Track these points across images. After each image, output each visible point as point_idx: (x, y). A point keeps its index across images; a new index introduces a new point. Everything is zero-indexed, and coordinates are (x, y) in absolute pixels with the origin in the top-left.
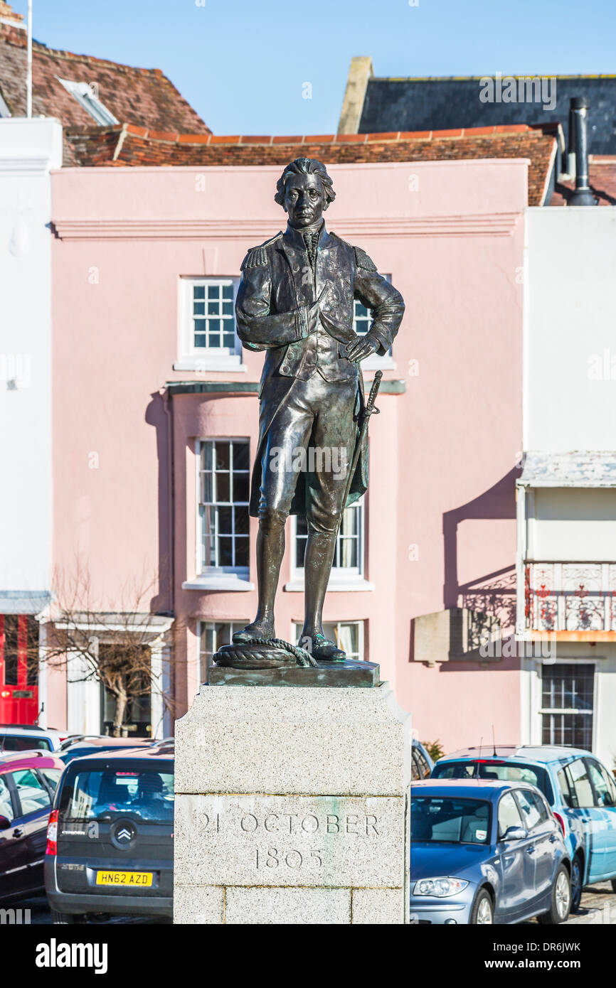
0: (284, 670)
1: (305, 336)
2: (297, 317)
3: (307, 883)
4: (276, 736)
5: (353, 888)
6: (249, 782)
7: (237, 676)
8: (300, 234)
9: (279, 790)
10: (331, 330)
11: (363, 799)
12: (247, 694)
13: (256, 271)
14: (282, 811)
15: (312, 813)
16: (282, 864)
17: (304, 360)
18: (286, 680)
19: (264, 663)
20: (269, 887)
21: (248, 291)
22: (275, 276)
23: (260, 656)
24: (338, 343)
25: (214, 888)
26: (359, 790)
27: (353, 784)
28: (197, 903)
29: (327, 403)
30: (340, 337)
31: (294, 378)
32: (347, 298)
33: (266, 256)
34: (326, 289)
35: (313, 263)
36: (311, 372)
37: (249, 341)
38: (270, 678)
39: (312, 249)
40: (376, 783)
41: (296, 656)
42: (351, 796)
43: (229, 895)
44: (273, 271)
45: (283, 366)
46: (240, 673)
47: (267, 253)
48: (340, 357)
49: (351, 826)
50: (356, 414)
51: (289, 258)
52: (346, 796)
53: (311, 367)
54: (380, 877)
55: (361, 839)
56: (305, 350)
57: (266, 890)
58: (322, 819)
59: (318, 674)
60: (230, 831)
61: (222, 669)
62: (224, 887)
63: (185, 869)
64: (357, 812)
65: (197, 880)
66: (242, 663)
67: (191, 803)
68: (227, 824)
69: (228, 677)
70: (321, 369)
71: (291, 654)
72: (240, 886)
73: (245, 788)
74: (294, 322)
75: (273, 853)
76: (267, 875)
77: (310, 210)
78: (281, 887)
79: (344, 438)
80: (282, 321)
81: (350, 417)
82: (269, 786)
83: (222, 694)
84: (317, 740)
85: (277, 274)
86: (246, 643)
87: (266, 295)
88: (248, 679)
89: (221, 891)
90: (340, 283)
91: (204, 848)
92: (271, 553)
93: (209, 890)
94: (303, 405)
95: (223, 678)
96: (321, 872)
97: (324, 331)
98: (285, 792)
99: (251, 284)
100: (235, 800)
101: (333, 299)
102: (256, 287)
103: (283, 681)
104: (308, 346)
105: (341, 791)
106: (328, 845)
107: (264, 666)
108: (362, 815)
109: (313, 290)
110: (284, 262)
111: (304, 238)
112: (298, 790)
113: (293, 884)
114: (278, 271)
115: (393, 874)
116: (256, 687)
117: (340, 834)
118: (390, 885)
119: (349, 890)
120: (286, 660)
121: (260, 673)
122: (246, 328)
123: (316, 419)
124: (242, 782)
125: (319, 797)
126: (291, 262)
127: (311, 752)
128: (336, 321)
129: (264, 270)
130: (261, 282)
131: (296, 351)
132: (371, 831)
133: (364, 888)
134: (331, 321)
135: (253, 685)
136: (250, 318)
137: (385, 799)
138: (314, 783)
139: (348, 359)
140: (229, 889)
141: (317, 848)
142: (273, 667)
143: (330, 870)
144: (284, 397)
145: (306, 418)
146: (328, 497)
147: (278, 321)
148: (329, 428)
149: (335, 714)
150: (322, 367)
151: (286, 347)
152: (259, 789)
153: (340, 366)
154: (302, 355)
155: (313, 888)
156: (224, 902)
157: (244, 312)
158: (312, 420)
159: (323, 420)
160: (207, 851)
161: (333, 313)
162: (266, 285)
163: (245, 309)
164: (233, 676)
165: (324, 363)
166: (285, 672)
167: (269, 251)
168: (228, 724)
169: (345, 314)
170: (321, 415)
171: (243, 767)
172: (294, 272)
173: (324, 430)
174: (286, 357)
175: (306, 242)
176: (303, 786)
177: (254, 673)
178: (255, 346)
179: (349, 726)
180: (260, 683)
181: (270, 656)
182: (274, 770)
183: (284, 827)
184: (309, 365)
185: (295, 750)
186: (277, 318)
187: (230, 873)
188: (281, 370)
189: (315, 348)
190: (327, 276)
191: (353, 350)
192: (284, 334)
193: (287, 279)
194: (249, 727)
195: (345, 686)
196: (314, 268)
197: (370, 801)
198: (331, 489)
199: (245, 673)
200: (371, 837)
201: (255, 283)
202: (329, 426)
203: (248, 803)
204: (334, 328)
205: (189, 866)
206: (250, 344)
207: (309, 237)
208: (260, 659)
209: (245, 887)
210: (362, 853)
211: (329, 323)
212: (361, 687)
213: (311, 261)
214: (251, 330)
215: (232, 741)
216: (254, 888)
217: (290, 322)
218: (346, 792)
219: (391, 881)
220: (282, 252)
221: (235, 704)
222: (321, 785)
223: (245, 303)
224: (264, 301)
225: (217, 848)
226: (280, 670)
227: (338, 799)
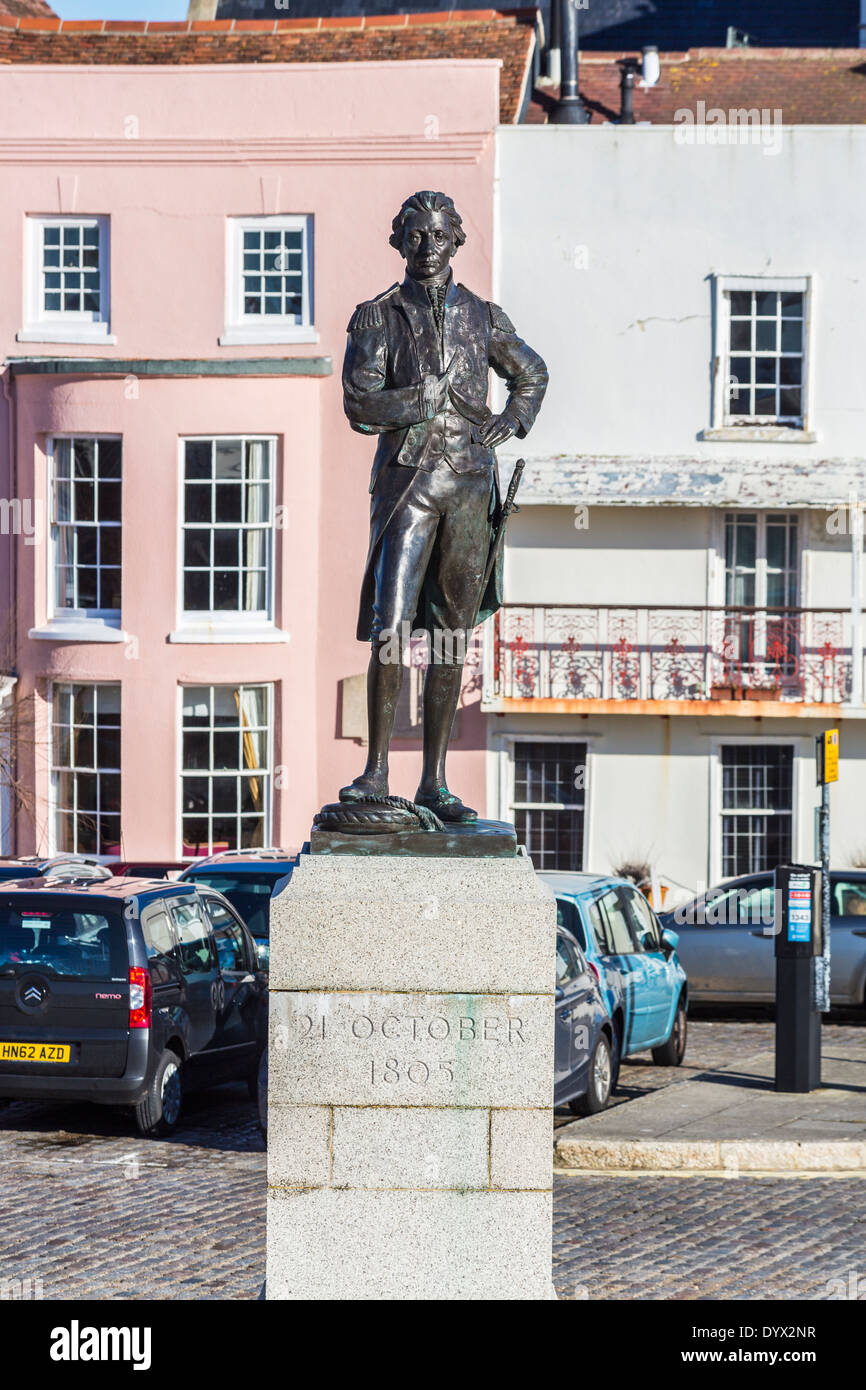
0: (404, 835)
1: (430, 415)
2: (421, 392)
3: (435, 1102)
4: (396, 919)
5: (492, 1109)
6: (362, 975)
7: (346, 843)
8: (423, 287)
9: (400, 986)
10: (462, 408)
11: (506, 997)
12: (360, 866)
13: (368, 334)
14: (405, 1012)
15: (441, 1015)
16: (404, 1079)
17: (429, 446)
18: (408, 848)
19: (380, 827)
20: (387, 1107)
21: (358, 359)
22: (392, 339)
23: (376, 818)
24: (470, 425)
25: (317, 1109)
26: (501, 986)
27: (492, 979)
28: (297, 1127)
29: (457, 500)
30: (473, 416)
31: (416, 468)
32: (482, 368)
33: (380, 313)
34: (455, 357)
35: (440, 324)
36: (436, 461)
37: (361, 422)
38: (387, 846)
39: (439, 306)
40: (522, 978)
41: (420, 818)
42: (490, 993)
43: (338, 1118)
44: (389, 334)
45: (402, 453)
46: (349, 840)
47: (382, 310)
48: (473, 442)
49: (490, 1032)
50: (491, 513)
51: (410, 316)
52: (484, 993)
53: (437, 455)
54: (526, 1094)
55: (502, 1048)
56: (430, 433)
57: (384, 1110)
58: (454, 1022)
59: (448, 841)
60: (338, 1037)
61: (327, 834)
62: (331, 1107)
63: (282, 1085)
64: (497, 1013)
65: (297, 1098)
66: (353, 827)
67: (290, 1003)
68: (335, 1029)
69: (335, 844)
70: (450, 458)
71: (414, 816)
72: (351, 1106)
73: (358, 983)
74: (417, 399)
75: (393, 1065)
76: (385, 1092)
77: (435, 257)
78: (402, 1106)
79: (477, 544)
80: (402, 398)
81: (483, 516)
82: (388, 981)
83: (327, 866)
84: (448, 924)
85: (395, 337)
86: (357, 801)
87: (382, 364)
88: (361, 847)
89: (327, 1112)
90: (472, 349)
91: (306, 1058)
92: (386, 688)
93: (312, 1111)
94: (426, 502)
95: (329, 846)
96: (453, 1088)
97: (454, 410)
98: (407, 988)
99: (363, 351)
100: (346, 999)
101: (465, 370)
102: (368, 354)
103: (403, 849)
104: (433, 429)
105: (477, 988)
106: (461, 1055)
107: (381, 830)
108: (504, 1018)
109: (440, 358)
110: (403, 322)
111: (429, 292)
112: (424, 985)
113: (417, 1103)
114: (396, 334)
115: (541, 1091)
116: (371, 857)
117: (476, 1041)
118: (539, 1104)
119: (487, 1111)
120: (407, 823)
121: (376, 839)
122: (357, 405)
123: (443, 519)
124: (354, 976)
125: (451, 995)
126: (412, 322)
127: (440, 938)
128: (468, 397)
129: (378, 331)
130: (375, 348)
131: (418, 435)
132: (515, 1037)
133: (506, 1109)
134: (462, 397)
135: (366, 854)
136: (362, 394)
137: (533, 998)
138: (444, 978)
139: (482, 444)
140: (338, 1109)
141: (447, 1059)
142: (391, 832)
143: (463, 1086)
144: (402, 493)
145: (430, 518)
146: (456, 617)
147: (398, 397)
148: (458, 532)
149: (471, 892)
150: (451, 455)
151: (405, 430)
152: (375, 985)
153: (472, 453)
154: (426, 440)
155: (442, 1108)
156: (331, 1125)
157: (354, 385)
158: (438, 521)
159: (451, 521)
160: (309, 1062)
161: (464, 387)
162: (380, 351)
163: (356, 381)
164: (341, 843)
165: (454, 450)
166: (406, 838)
167: (384, 307)
168: (337, 903)
169: (479, 388)
170: (449, 515)
171: (355, 957)
172: (416, 335)
173: (452, 533)
174: (406, 442)
175: (430, 296)
176: (431, 980)
177: (367, 839)
178: (368, 428)
179: (488, 907)
180: (375, 852)
181: (388, 819)
182: (394, 961)
183: (406, 1033)
184: (434, 452)
185: (422, 936)
186: (396, 394)
187: (338, 1089)
188: (400, 459)
189: (442, 430)
190: (458, 340)
191: (488, 433)
192: (405, 413)
193: (407, 344)
194: (362, 907)
195: (481, 855)
196: (440, 330)
197: (513, 999)
198: (459, 607)
199: (355, 839)
200: (515, 1045)
201: (367, 348)
202: (458, 529)
203: (362, 1003)
204: (466, 406)
205: (287, 1080)
206: (361, 426)
207: (434, 291)
208: (377, 822)
209: (357, 1107)
210: (503, 1065)
211: (460, 400)
212: (501, 856)
213: (437, 322)
214: (363, 409)
215: (341, 924)
216: (368, 1109)
217: (412, 398)
218: (484, 989)
219: (539, 1100)
220: (400, 309)
221: (345, 877)
222: (452, 980)
223: (354, 374)
224: (378, 372)
225: (323, 1058)
226: (400, 836)
227: (474, 997)
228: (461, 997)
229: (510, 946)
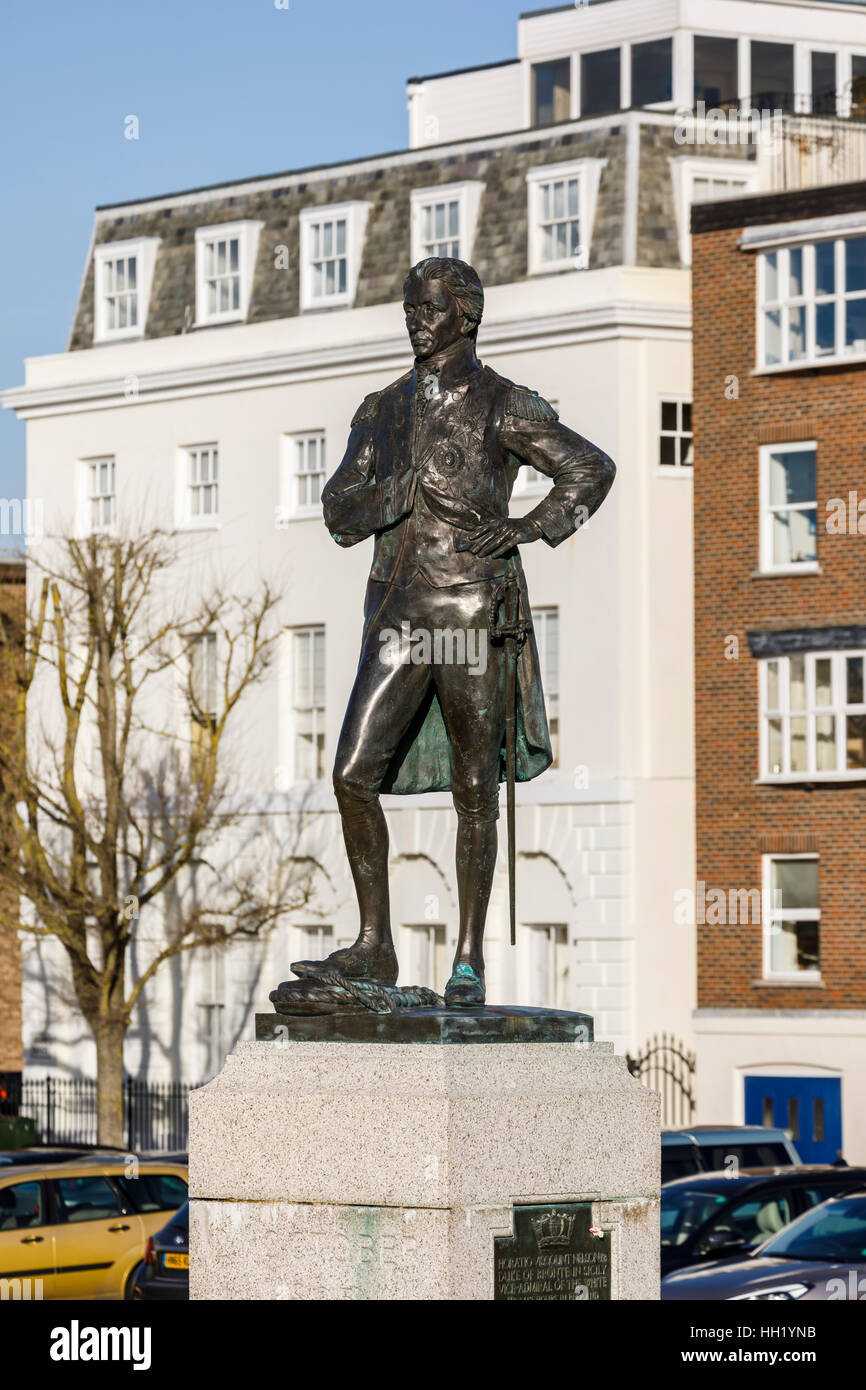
0: (338, 1017)
2: (381, 492)
4: (301, 1114)
6: (271, 1185)
9: (305, 1196)
10: (438, 510)
11: (401, 1212)
14: (308, 1224)
15: (343, 1229)
17: (401, 556)
18: (342, 1032)
19: (307, 1007)
22: (378, 434)
24: (453, 530)
26: (396, 1199)
27: (389, 1189)
30: (455, 519)
31: (390, 585)
34: (432, 450)
36: (409, 574)
38: (324, 1030)
39: (424, 392)
40: (416, 1188)
42: (387, 1206)
44: (376, 428)
48: (457, 551)
49: (387, 1253)
51: (396, 405)
52: (381, 1206)
53: (411, 567)
55: (399, 1273)
56: (401, 541)
59: (378, 1024)
60: (250, 1256)
64: (394, 1231)
67: (207, 1214)
68: (247, 1245)
69: (279, 1028)
70: (424, 570)
71: (348, 994)
73: (266, 1193)
74: (378, 500)
77: (426, 334)
80: (363, 500)
82: (294, 1191)
83: (259, 1054)
85: (381, 430)
87: (365, 463)
88: (299, 1031)
90: (462, 441)
91: (222, 1280)
95: (272, 1030)
97: (429, 512)
98: (311, 1199)
100: (256, 1211)
103: (338, 1035)
104: (406, 536)
105: (375, 1199)
106: (361, 1280)
107: (310, 1011)
108: (401, 1235)
109: (413, 452)
110: (390, 412)
111: (419, 376)
112: (326, 1195)
114: (382, 427)
117: (377, 1263)
120: (342, 1003)
121: (312, 1022)
124: (263, 1182)
125: (351, 1208)
126: (396, 413)
127: (340, 1139)
128: (446, 497)
130: (361, 445)
131: (390, 542)
134: (436, 497)
137: (426, 1213)
138: (345, 1186)
139: (472, 553)
141: (347, 1285)
142: (320, 1014)
144: (375, 614)
147: (359, 499)
150: (426, 566)
152: (282, 1195)
153: (457, 563)
154: (398, 547)
161: (443, 486)
162: (365, 448)
165: (429, 560)
166: (340, 1021)
168: (247, 1097)
169: (467, 486)
171: (265, 1160)
172: (398, 426)
174: (380, 553)
175: (419, 381)
176: (332, 1189)
180: (312, 1038)
181: (313, 998)
182: (299, 1166)
183: (312, 1252)
184: (408, 564)
188: (373, 573)
189: (415, 539)
191: (482, 539)
192: (366, 518)
193: (389, 437)
194: (271, 1100)
195: (408, 1041)
196: (419, 419)
197: (410, 1214)
198: (463, 750)
200: (411, 1270)
203: (270, 1215)
204: (441, 508)
206: (338, 536)
211: (432, 500)
213: (417, 409)
215: (252, 1121)
217: (374, 501)
218: (381, 1201)
222: (352, 1189)
224: (359, 472)
225: (237, 1281)
226: (334, 1018)
227: (372, 1209)
228: (361, 1210)
229: (405, 1149)
